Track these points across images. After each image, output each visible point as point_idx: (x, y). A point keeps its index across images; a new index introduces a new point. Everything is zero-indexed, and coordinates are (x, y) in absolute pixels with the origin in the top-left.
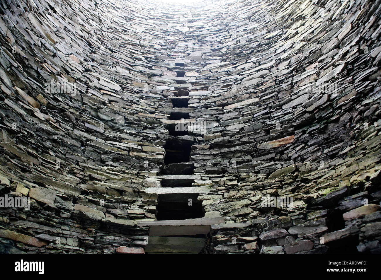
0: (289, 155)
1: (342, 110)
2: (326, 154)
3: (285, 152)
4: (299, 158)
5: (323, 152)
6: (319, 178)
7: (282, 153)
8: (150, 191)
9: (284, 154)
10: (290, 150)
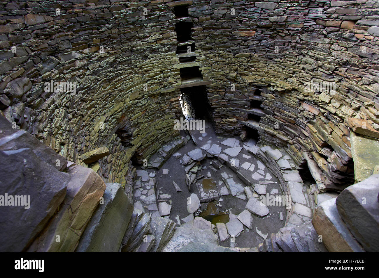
0: (249, 45)
1: (288, 32)
2: (268, 56)
3: (247, 41)
4: (254, 50)
5: (266, 53)
6: (259, 68)
7: (245, 41)
8: (175, 67)
9: (246, 42)
10: (250, 41)
